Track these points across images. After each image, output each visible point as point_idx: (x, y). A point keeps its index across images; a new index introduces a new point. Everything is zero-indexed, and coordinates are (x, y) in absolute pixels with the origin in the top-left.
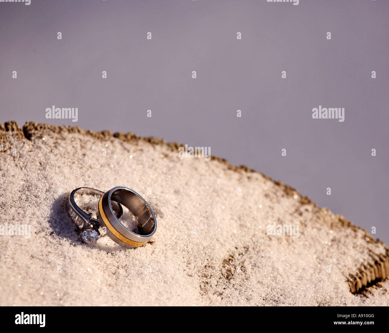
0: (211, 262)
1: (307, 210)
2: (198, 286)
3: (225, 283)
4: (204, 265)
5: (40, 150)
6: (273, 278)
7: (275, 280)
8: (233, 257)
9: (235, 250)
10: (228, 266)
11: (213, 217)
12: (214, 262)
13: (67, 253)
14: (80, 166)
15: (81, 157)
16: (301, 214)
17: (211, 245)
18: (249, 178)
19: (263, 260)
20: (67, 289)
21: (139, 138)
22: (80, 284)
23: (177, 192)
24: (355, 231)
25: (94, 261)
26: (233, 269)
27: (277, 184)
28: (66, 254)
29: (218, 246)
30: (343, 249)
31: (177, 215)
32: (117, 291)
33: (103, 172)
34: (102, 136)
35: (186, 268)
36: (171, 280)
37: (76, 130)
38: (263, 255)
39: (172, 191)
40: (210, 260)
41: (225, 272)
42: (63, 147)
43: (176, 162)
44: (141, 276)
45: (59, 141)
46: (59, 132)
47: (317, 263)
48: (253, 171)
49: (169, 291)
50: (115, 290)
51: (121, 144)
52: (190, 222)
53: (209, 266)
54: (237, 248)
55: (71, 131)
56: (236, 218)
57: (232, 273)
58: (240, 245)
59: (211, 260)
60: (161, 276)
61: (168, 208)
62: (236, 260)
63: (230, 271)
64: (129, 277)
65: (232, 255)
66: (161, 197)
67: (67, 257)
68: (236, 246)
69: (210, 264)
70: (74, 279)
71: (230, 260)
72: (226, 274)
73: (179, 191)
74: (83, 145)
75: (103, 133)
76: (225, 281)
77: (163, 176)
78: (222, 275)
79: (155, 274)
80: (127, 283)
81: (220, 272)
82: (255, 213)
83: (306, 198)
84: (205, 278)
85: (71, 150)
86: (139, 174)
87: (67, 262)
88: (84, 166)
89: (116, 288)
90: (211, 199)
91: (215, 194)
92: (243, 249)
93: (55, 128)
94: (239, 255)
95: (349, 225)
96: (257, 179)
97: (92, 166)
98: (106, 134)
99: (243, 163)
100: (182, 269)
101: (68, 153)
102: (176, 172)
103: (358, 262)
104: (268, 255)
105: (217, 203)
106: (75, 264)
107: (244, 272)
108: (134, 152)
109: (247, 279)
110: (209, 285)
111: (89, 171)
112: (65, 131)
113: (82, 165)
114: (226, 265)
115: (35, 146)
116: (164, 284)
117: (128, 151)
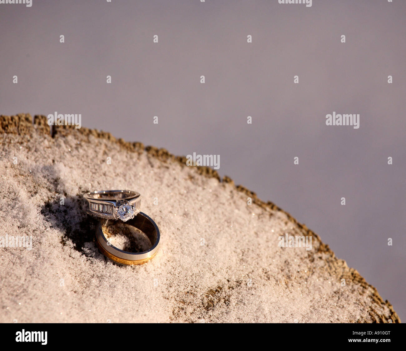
0: (195, 289)
1: (321, 258)
2: (171, 310)
3: (202, 312)
4: (186, 291)
5: (59, 148)
6: (255, 318)
7: (257, 320)
8: (221, 289)
9: (227, 282)
10: (212, 297)
11: (214, 245)
12: (198, 290)
13: (43, 252)
14: (94, 171)
15: (99, 163)
16: (312, 261)
17: (202, 273)
18: (271, 215)
19: (252, 298)
20: (28, 287)
21: (171, 156)
22: (43, 285)
23: (186, 214)
24: (364, 287)
25: (69, 266)
26: (216, 300)
27: (300, 227)
28: (41, 253)
29: (208, 275)
30: (344, 302)
31: (177, 237)
32: (80, 299)
33: (115, 181)
34: (133, 147)
35: (165, 290)
36: (143, 298)
37: (107, 137)
38: (254, 293)
39: (181, 212)
40: (194, 287)
41: (207, 302)
42: (85, 150)
43: (199, 186)
44: (113, 289)
45: (83, 143)
46: (88, 135)
47: (309, 311)
48: (279, 210)
49: (137, 309)
50: (79, 297)
51: (148, 158)
52: (187, 247)
53: (192, 293)
54: (228, 281)
55: (101, 136)
56: (239, 251)
57: (213, 304)
58: (234, 278)
59: (196, 287)
60: (134, 293)
61: (170, 228)
62: (223, 293)
63: (212, 302)
64: (100, 288)
65: (221, 287)
66: (166, 216)
67: (41, 257)
68: (229, 279)
69: (193, 291)
70: (40, 279)
71: (216, 291)
72: (207, 304)
73: (188, 214)
74: (107, 151)
75: (134, 145)
76: (203, 311)
77: (178, 197)
78: (203, 304)
79: (129, 290)
80: (95, 293)
81: (201, 301)
82: (262, 250)
83: (326, 246)
84: (182, 304)
85: (91, 154)
86: (154, 190)
87: (39, 261)
88: (98, 172)
89: (81, 296)
90: (219, 228)
91: (226, 224)
92: (235, 283)
93: (84, 130)
94: (229, 288)
95: (360, 281)
96: (279, 218)
97: (107, 173)
98: (137, 145)
99: (271, 200)
100: (160, 291)
101: (87, 156)
102: (194, 195)
103: (355, 318)
104: (258, 294)
105: (224, 232)
106: (47, 265)
107: (227, 305)
108: (159, 168)
109: (227, 313)
110: (184, 311)
111: (101, 178)
112: (93, 135)
113: (96, 170)
114: (210, 295)
115: (55, 144)
116: (134, 302)
117: (152, 166)
